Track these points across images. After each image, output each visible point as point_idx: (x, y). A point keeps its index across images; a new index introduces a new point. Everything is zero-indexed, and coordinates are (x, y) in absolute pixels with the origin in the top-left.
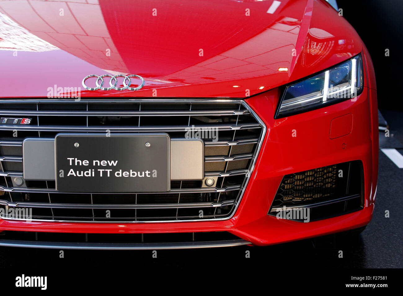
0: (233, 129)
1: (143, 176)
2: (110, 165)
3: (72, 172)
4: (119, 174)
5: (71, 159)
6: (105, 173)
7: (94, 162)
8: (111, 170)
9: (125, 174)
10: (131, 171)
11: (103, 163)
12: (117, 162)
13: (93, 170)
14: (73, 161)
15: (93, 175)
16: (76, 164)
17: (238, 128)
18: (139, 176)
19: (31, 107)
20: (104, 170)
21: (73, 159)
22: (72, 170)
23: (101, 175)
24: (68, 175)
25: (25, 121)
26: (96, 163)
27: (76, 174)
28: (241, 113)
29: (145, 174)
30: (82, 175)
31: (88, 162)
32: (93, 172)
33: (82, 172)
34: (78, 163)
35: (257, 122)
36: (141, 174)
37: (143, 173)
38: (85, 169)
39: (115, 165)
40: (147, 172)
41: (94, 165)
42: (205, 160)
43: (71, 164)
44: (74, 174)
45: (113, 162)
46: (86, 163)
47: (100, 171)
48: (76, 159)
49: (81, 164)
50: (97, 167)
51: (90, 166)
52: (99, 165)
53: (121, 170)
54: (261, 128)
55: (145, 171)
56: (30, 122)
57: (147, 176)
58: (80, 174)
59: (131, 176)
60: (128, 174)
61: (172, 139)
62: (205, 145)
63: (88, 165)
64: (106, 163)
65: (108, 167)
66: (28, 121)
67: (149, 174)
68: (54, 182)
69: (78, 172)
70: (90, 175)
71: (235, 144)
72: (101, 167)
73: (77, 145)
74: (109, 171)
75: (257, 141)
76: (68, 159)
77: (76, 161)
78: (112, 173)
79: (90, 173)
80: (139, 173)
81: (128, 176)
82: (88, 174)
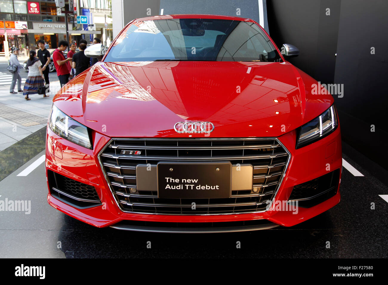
0: (271, 157)
1: (214, 188)
2: (193, 182)
3: (168, 187)
4: (199, 187)
5: (167, 178)
6: (190, 187)
7: (183, 180)
8: (194, 185)
9: (203, 188)
10: (207, 185)
11: (189, 181)
12: (197, 180)
13: (182, 185)
14: (169, 180)
15: (182, 189)
16: (171, 182)
17: (274, 157)
18: (212, 188)
19: (141, 143)
20: (189, 185)
21: (169, 178)
22: (168, 185)
23: (187, 189)
24: (166, 188)
25: (138, 153)
26: (184, 181)
27: (171, 188)
28: (275, 147)
29: (216, 187)
30: (175, 188)
31: (179, 180)
32: (182, 187)
33: (175, 186)
34: (172, 181)
35: (285, 152)
36: (213, 188)
37: (214, 187)
38: (177, 184)
39: (196, 182)
40: (217, 186)
41: (183, 182)
42: (253, 177)
43: (167, 181)
44: (169, 187)
45: (195, 180)
46: (177, 181)
47: (186, 186)
48: (171, 178)
49: (174, 182)
50: (184, 184)
51: (180, 183)
52: (186, 182)
53: (200, 185)
54: (288, 156)
55: (215, 186)
56: (140, 153)
57: (217, 188)
58: (173, 187)
59: (207, 189)
60: (205, 187)
61: (233, 165)
62: (254, 168)
63: (178, 182)
64: (190, 181)
65: (191, 183)
66: (139, 153)
67: (218, 188)
68: (157, 192)
69: (172, 186)
70: (180, 188)
71: (272, 167)
72: (187, 183)
73: (171, 169)
74: (192, 186)
75: (285, 164)
76: (166, 178)
77: (171, 179)
78: (194, 187)
79: (180, 187)
80: (212, 187)
81: (204, 189)
82: (178, 187)
